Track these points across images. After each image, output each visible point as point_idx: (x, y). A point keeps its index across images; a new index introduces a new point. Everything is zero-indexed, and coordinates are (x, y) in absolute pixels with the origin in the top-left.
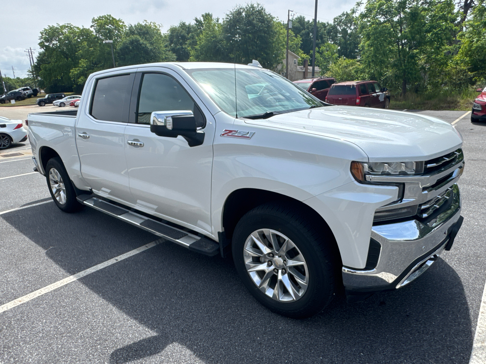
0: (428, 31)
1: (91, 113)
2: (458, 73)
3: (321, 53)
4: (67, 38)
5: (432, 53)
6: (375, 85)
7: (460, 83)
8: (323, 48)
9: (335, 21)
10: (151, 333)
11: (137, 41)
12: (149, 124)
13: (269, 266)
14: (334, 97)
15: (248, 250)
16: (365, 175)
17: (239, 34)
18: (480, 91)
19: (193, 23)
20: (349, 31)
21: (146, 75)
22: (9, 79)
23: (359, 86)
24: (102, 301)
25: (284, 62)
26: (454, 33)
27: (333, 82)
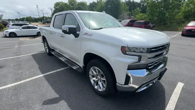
0: (170, 5)
1: (53, 26)
2: (179, 19)
3: (134, 12)
4: (61, 6)
5: (171, 12)
6: (150, 22)
7: (180, 23)
8: (135, 10)
9: (140, 2)
10: (57, 96)
11: (80, 7)
12: (61, 29)
13: (96, 79)
14: (136, 25)
15: (90, 73)
16: (126, 51)
17: (110, 5)
18: (186, 25)
19: (97, 2)
20: (145, 5)
21: (67, 14)
22: (46, 17)
23: (144, 22)
24: (48, 84)
25: (123, 14)
26: (180, 5)
27: (136, 20)
